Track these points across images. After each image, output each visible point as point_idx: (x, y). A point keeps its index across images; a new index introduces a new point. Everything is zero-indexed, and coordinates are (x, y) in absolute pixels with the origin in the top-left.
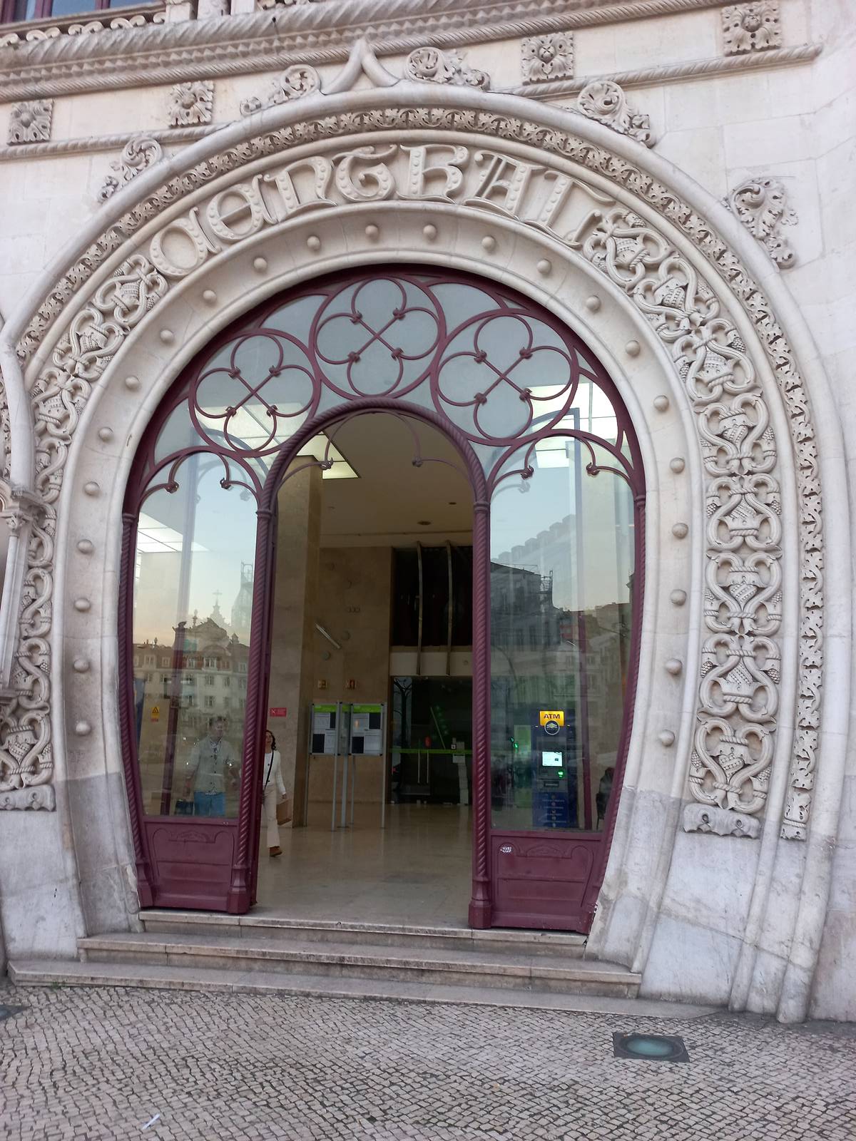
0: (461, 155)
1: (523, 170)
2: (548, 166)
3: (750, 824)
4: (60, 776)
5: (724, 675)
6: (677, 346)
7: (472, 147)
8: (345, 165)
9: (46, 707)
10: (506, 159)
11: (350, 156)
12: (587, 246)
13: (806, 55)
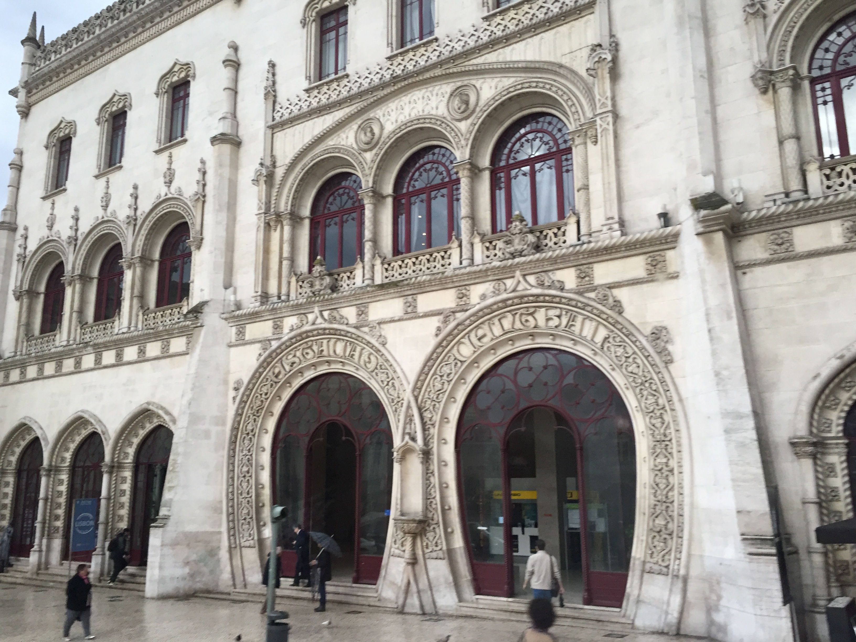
0: (557, 312)
1: (580, 318)
2: (588, 317)
3: (665, 570)
4: (445, 548)
5: (657, 517)
6: (638, 390)
7: (561, 309)
8: (517, 316)
9: (437, 524)
10: (574, 314)
11: (519, 312)
13: (674, 276)
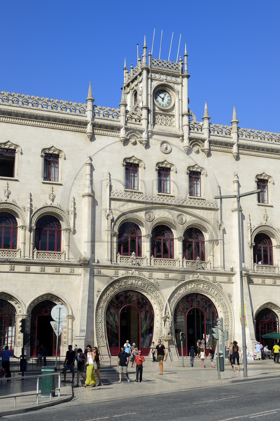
0: (206, 285)
1: (211, 288)
2: (213, 288)
6: (222, 307)
7: (207, 285)
8: (196, 284)
10: (210, 286)
12: (216, 296)
13: (233, 283)
